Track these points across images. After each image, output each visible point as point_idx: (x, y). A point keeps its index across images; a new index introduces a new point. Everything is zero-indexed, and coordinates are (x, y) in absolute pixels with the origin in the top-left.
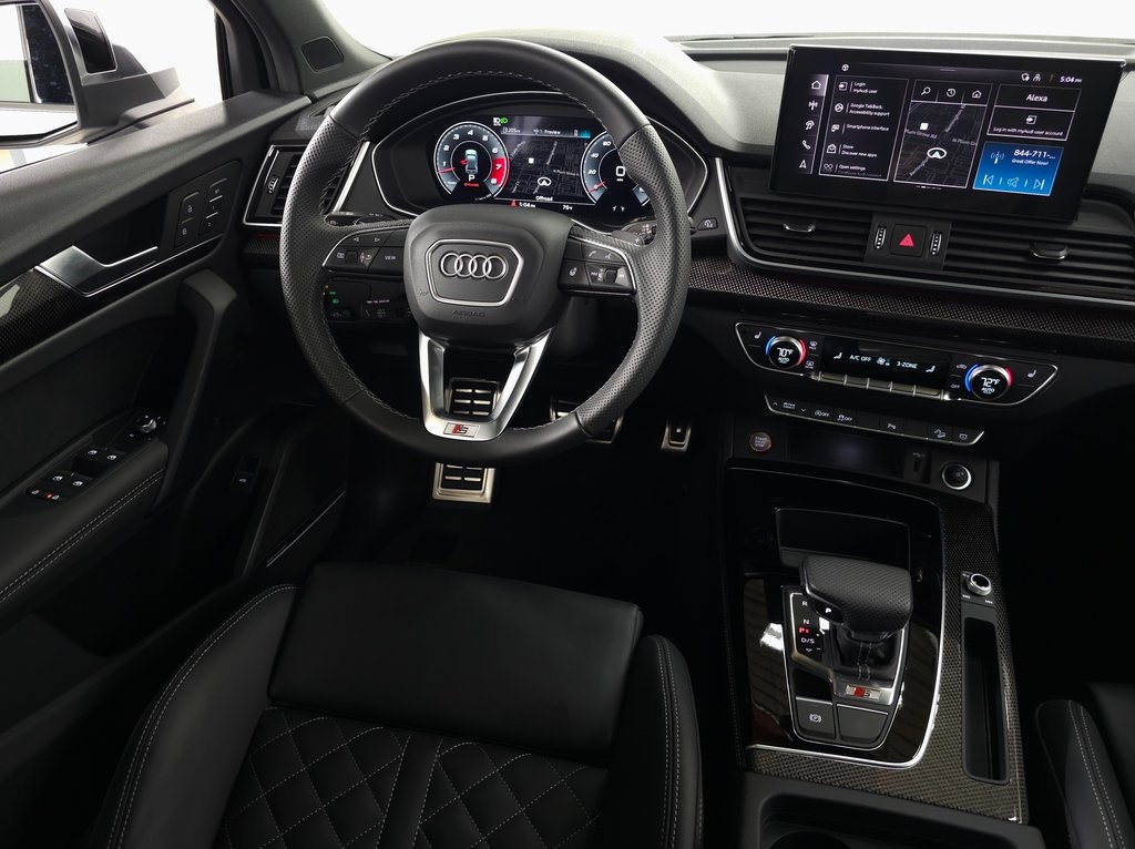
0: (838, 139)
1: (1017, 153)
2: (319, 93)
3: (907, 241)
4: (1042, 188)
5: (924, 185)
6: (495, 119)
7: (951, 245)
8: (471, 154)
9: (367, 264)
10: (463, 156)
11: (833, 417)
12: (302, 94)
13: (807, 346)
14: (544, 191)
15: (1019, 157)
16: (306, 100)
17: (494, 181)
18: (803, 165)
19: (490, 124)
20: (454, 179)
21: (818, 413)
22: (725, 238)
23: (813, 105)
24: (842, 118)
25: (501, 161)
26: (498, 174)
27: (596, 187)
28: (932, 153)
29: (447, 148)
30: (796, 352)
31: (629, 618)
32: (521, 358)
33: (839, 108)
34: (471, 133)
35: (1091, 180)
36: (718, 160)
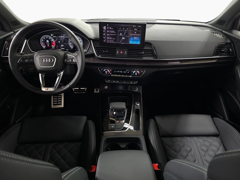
0: (109, 36)
1: (134, 38)
2: (15, 31)
3: (121, 52)
4: (139, 43)
5: (123, 43)
6: (51, 35)
7: (128, 53)
8: (48, 41)
9: (27, 62)
10: (46, 42)
11: (116, 82)
12: (12, 31)
13: (110, 70)
14: (62, 47)
15: (135, 38)
16: (13, 32)
17: (53, 46)
18: (104, 41)
19: (50, 36)
20: (45, 46)
21: (114, 81)
22: (94, 54)
23: (104, 31)
24: (109, 33)
25: (54, 42)
26: (53, 45)
27: (72, 46)
28: (123, 38)
29: (43, 40)
30: (108, 72)
31: (84, 118)
32: (59, 76)
33: (108, 31)
34: (47, 37)
35: (145, 41)
36: (91, 40)
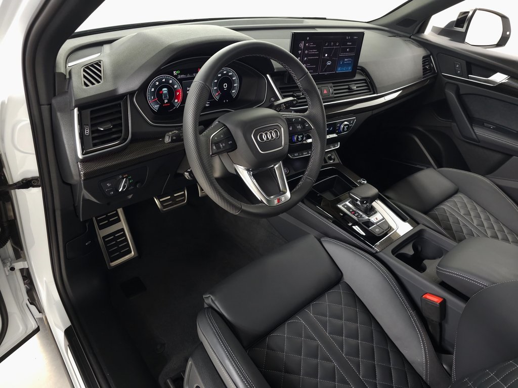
5: (326, 73)
6: (174, 72)
7: (335, 90)
8: (165, 90)
10: (161, 92)
15: (346, 61)
17: (176, 101)
19: (172, 74)
20: (157, 104)
25: (179, 91)
26: (177, 97)
27: (217, 94)
28: (328, 63)
29: (153, 90)
34: (164, 80)
35: (359, 65)
36: (268, 75)
